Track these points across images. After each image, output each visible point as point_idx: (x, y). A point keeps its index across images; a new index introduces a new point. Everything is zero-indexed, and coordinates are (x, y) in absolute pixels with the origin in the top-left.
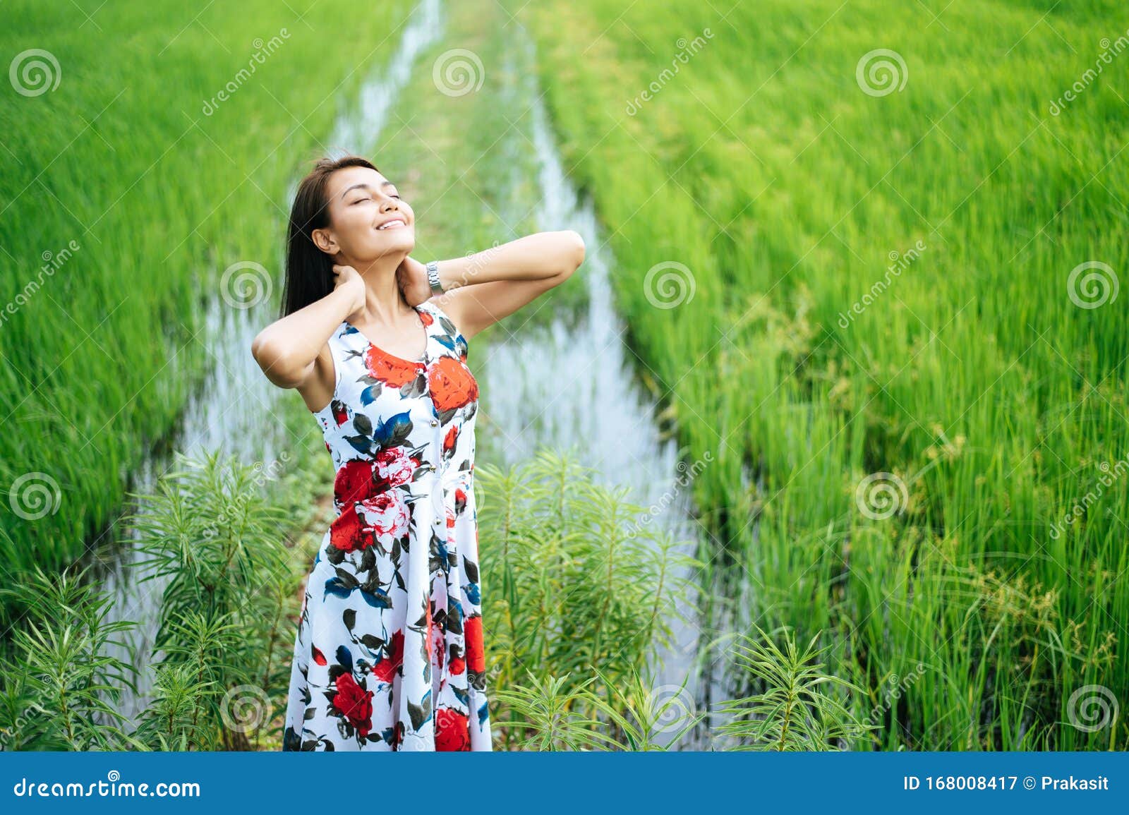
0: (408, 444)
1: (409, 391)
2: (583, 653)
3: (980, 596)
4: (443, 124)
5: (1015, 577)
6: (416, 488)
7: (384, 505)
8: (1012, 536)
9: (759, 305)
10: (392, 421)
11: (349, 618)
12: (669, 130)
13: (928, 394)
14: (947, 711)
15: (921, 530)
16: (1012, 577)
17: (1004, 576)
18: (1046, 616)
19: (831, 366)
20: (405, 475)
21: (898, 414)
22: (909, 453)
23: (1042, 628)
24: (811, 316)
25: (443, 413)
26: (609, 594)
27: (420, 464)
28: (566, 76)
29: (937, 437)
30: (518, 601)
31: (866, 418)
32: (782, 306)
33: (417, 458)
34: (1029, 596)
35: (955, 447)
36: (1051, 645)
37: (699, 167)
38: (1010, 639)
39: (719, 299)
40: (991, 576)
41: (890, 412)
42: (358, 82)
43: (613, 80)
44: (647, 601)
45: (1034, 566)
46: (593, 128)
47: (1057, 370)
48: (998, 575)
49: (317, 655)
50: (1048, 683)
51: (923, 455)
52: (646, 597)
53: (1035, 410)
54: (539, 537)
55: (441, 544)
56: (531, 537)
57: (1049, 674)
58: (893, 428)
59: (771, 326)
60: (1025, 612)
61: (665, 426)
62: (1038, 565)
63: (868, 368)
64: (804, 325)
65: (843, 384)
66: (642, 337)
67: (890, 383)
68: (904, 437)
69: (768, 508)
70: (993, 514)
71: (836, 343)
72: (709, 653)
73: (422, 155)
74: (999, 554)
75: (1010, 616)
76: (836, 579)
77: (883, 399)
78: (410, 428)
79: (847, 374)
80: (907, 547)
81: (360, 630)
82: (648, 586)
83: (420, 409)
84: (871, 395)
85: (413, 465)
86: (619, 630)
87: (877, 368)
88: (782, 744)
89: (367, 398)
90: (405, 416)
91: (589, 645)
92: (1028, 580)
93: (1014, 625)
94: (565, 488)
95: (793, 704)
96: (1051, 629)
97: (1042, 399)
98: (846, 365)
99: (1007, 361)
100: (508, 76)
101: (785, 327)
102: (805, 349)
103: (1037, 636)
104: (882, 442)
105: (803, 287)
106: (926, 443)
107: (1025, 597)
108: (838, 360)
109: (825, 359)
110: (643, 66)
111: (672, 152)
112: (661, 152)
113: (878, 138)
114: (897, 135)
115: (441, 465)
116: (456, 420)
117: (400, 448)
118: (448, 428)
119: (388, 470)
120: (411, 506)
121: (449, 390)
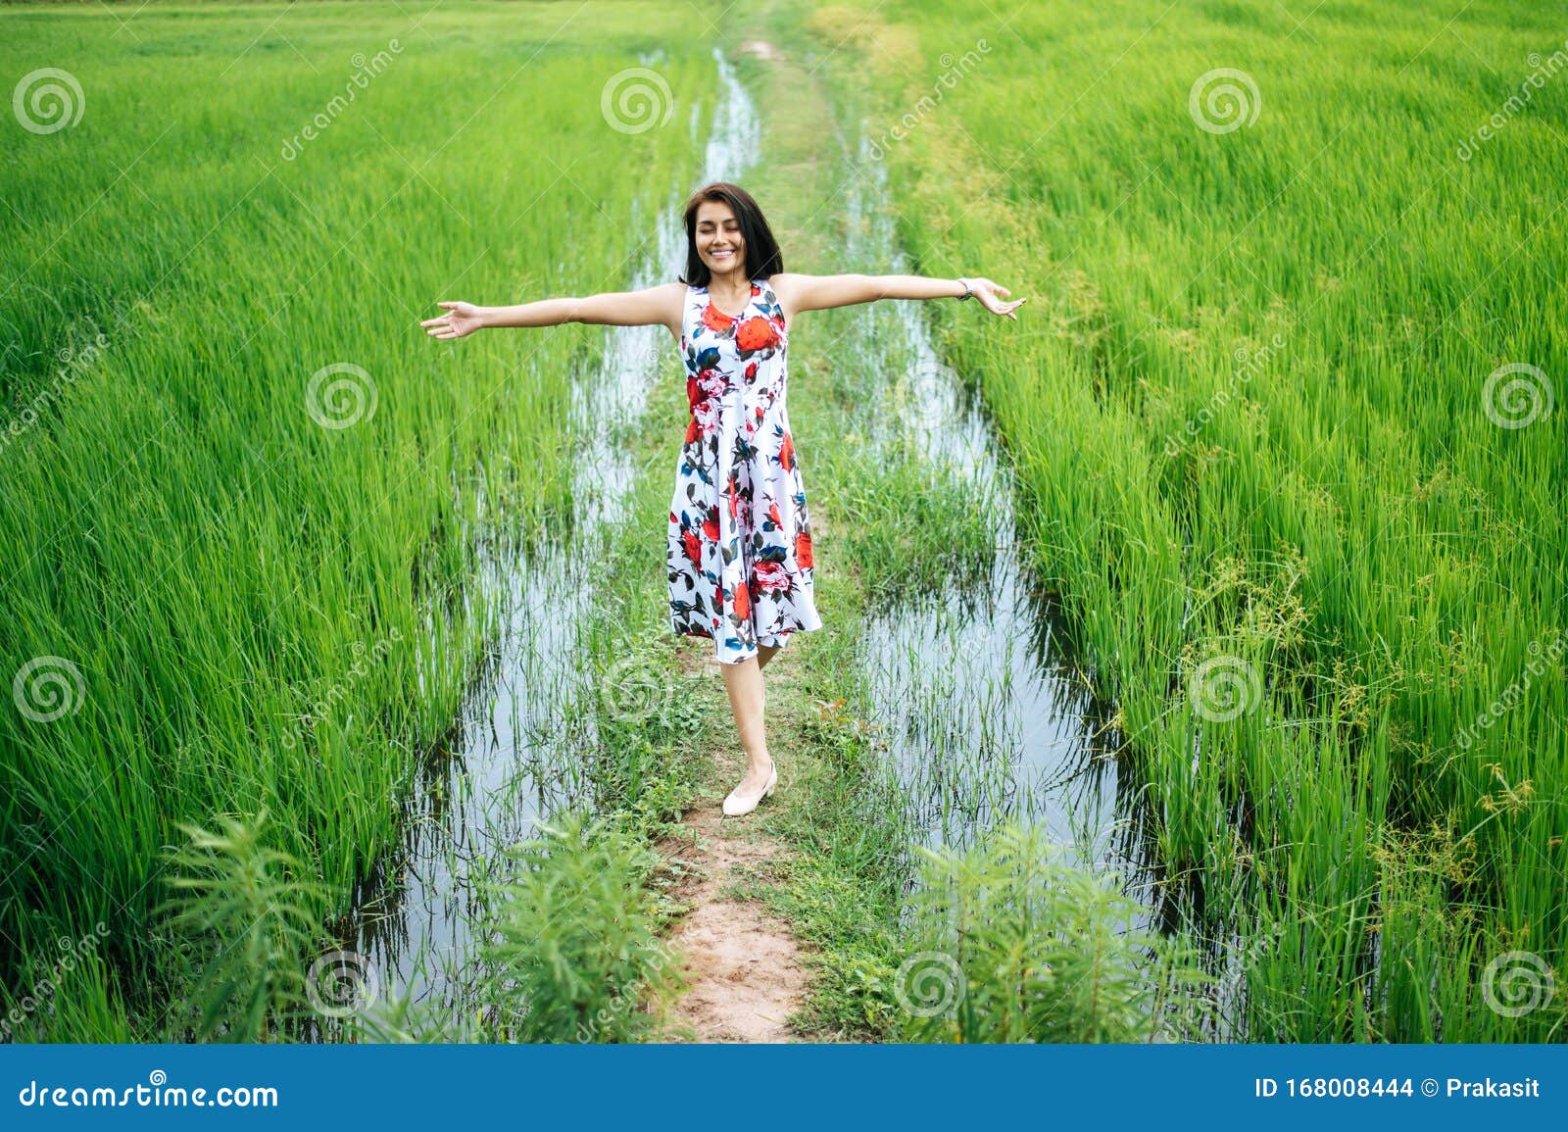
0: (718, 369)
1: (723, 335)
6: (725, 400)
7: (706, 409)
9: (1230, 572)
10: (707, 351)
11: (691, 491)
20: (717, 390)
25: (744, 353)
27: (728, 384)
31: (1391, 744)
33: (726, 380)
35: (1522, 797)
49: (673, 518)
55: (743, 443)
67: (1421, 694)
78: (718, 358)
81: (696, 498)
83: (727, 347)
84: (1394, 711)
85: (723, 385)
89: (696, 335)
90: (716, 349)
102: (1299, 639)
110: (1043, 209)
111: (1092, 339)
112: (1077, 339)
113: (1381, 328)
114: (1406, 322)
115: (744, 388)
116: (755, 359)
117: (713, 371)
118: (748, 363)
119: (706, 386)
120: (720, 413)
121: (750, 338)
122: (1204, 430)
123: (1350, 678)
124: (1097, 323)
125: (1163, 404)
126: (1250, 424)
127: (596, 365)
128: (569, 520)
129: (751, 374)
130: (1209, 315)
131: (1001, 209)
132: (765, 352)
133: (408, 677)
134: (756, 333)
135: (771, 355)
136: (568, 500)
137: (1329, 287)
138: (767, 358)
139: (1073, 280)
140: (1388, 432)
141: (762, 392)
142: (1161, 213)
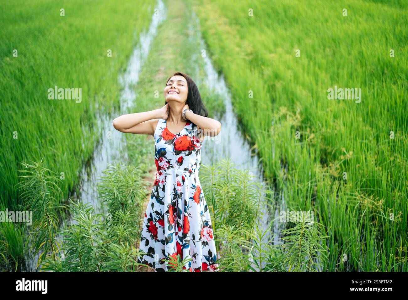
0: (165, 158)
1: (169, 142)
2: (236, 221)
3: (360, 202)
4: (170, 50)
5: (370, 196)
6: (169, 171)
7: (160, 174)
8: (369, 183)
9: (283, 110)
10: (161, 149)
12: (249, 50)
13: (341, 139)
14: (350, 237)
15: (339, 182)
16: (369, 195)
17: (367, 195)
18: (380, 207)
19: (308, 129)
20: (165, 167)
21: (331, 145)
22: (335, 158)
23: (379, 211)
24: (301, 114)
25: (177, 151)
26: (244, 202)
27: (170, 164)
28: (211, 31)
29: (344, 152)
30: (216, 205)
31: (321, 147)
32: (291, 110)
33: (169, 162)
34: (375, 201)
35: (350, 155)
36: (382, 216)
37: (260, 63)
38: (369, 215)
39: (270, 108)
40: (362, 195)
41: (328, 144)
42: (138, 35)
43: (228, 33)
44: (255, 205)
45: (376, 192)
46: (223, 50)
47: (382, 129)
48: (365, 195)
50: (381, 229)
51: (339, 158)
52: (255, 203)
53: (375, 142)
54: (222, 185)
55: (176, 191)
56: (220, 186)
57: (381, 226)
58: (329, 149)
59: (288, 117)
60: (373, 206)
61: (253, 151)
62: (377, 192)
63: (320, 130)
64: (298, 116)
65: (312, 136)
66: (244, 122)
67: (328, 135)
68: (333, 153)
69: (290, 177)
70: (363, 176)
71: (309, 122)
72: (273, 222)
73: (164, 61)
74: (365, 189)
75: (369, 208)
76: (313, 198)
77: (326, 140)
78: (166, 153)
79: (314, 132)
80: (335, 187)
81: (155, 209)
82: (256, 200)
83: (170, 148)
84: (322, 139)
85: (168, 164)
86: (247, 214)
87: (323, 130)
88: (301, 242)
89: (158, 141)
90: (165, 149)
91: (238, 219)
92: (374, 196)
93: (370, 211)
94: (229, 171)
95: (303, 230)
96: (382, 212)
97: (377, 138)
98: (313, 129)
99: (366, 126)
100: (191, 32)
101: (292, 117)
102: (299, 124)
103: (378, 213)
104: (326, 154)
105: (298, 103)
106: (340, 154)
107: (373, 202)
108: (310, 128)
109: (306, 127)
110: (238, 27)
111: (251, 58)
112: (247, 58)
113: (321, 51)
114: (328, 50)
115: (176, 166)
116: (182, 154)
117: (163, 158)
118: (179, 156)
119: (161, 164)
120: (166, 177)
121: (181, 145)
122: (277, 76)
123: (311, 132)
124: (251, 54)
125: (268, 72)
126: (289, 75)
127: (125, 70)
128: (119, 108)
129: (180, 161)
130: (280, 50)
131: (228, 28)
132: (187, 152)
133: (80, 145)
134: (183, 143)
135: (190, 154)
136: (119, 102)
137: (309, 41)
138: (188, 155)
139: (246, 43)
140: (323, 75)
141: (185, 169)
142: (268, 26)
